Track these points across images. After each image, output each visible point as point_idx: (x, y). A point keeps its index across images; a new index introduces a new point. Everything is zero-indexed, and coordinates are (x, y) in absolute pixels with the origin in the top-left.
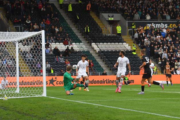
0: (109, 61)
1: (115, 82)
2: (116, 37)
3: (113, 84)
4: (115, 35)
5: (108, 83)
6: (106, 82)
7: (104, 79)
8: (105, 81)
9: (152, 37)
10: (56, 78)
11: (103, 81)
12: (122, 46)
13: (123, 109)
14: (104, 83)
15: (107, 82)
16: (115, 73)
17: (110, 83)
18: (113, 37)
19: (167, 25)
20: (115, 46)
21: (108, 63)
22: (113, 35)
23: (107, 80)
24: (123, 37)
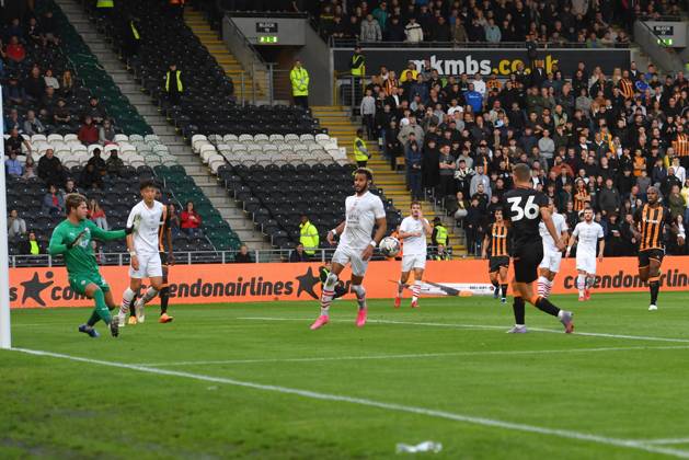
0: (263, 205)
1: (284, 290)
2: (289, 111)
3: (276, 299)
4: (285, 103)
5: (258, 293)
6: (248, 288)
7: (240, 279)
8: (247, 284)
9: (430, 112)
10: (49, 275)
11: (239, 284)
12: (313, 147)
13: (317, 395)
14: (244, 294)
15: (256, 290)
16: (284, 253)
17: (264, 293)
18: (277, 110)
19: (488, 62)
20: (282, 147)
21: (258, 215)
22: (276, 103)
23: (253, 279)
24: (318, 112)
